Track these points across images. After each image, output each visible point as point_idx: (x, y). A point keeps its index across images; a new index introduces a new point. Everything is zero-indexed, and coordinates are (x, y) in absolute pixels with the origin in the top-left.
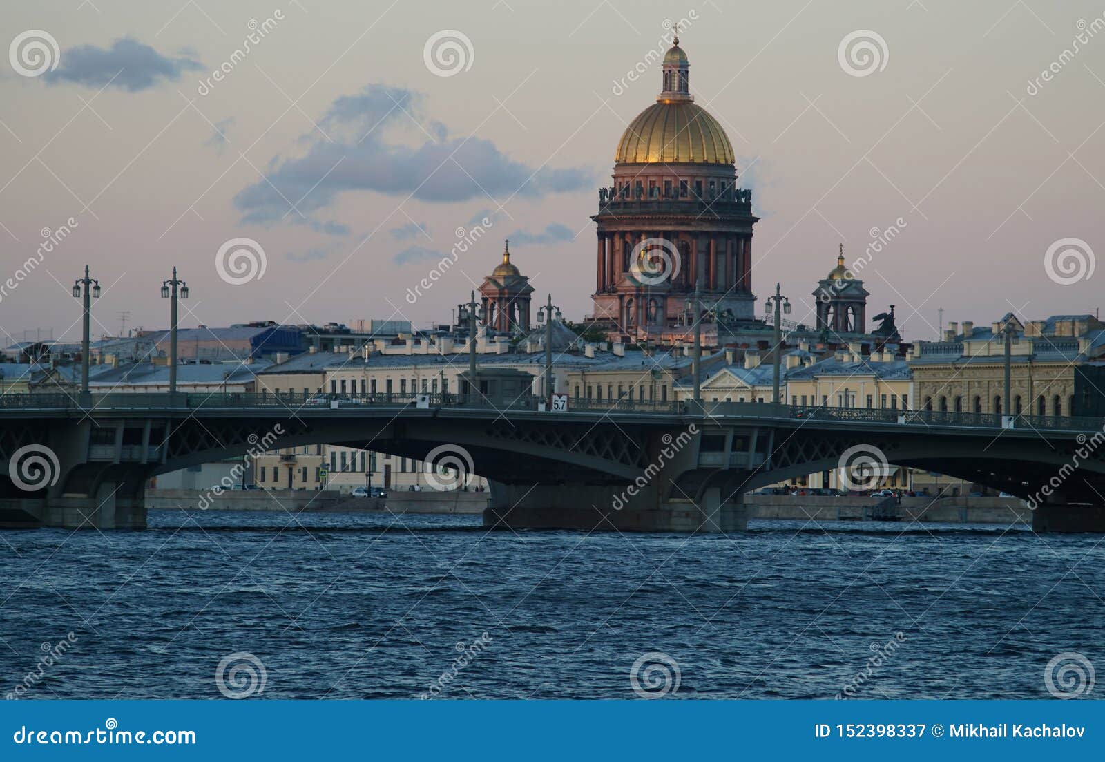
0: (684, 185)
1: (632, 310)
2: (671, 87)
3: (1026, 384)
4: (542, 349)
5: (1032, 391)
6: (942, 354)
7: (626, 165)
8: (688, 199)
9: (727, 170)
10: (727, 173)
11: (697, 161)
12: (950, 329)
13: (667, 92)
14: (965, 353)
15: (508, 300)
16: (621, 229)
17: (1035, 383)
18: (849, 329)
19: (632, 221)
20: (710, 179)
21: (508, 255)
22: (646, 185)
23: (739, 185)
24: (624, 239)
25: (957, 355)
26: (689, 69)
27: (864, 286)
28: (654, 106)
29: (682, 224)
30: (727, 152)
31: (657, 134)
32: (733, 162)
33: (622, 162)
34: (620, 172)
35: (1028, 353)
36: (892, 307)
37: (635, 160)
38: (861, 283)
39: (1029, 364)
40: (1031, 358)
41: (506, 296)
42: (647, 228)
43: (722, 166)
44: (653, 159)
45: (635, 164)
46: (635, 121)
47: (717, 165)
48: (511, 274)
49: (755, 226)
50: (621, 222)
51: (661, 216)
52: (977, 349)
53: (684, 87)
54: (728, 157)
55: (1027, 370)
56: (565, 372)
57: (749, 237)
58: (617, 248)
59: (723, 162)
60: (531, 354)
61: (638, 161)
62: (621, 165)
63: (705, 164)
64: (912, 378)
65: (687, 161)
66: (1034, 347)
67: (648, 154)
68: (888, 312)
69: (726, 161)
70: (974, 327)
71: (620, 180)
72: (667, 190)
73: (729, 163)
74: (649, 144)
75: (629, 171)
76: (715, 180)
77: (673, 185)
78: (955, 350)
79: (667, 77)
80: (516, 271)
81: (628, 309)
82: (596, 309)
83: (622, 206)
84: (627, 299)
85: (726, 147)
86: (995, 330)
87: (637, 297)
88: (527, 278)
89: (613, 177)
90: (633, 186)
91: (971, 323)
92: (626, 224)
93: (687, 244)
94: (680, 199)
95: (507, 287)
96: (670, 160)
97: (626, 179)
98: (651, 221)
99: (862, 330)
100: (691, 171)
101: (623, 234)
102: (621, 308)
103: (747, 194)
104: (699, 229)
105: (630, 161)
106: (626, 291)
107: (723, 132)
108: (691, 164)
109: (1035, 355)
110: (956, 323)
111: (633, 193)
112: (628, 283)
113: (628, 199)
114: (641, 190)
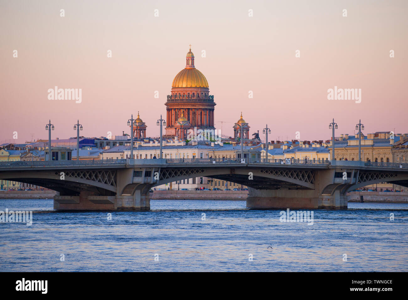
0: (194, 94)
1: (179, 133)
2: (189, 64)
3: (371, 154)
4: (197, 144)
5: (373, 156)
6: (340, 145)
7: (175, 88)
8: (195, 98)
9: (206, 89)
10: (207, 90)
11: (197, 86)
12: (341, 136)
13: (187, 65)
14: (349, 144)
15: (139, 130)
16: (174, 108)
17: (374, 154)
18: (244, 138)
19: (178, 105)
20: (202, 92)
21: (139, 116)
22: (182, 94)
23: (210, 94)
24: (175, 110)
25: (346, 145)
26: (194, 58)
27: (249, 125)
28: (184, 70)
29: (194, 106)
30: (207, 84)
31: (185, 78)
32: (208, 87)
33: (174, 87)
34: (173, 90)
35: (371, 144)
36: (258, 131)
37: (178, 86)
38: (248, 124)
39: (372, 148)
40: (373, 146)
41: (139, 128)
42: (182, 107)
43: (205, 88)
44: (184, 86)
45: (178, 88)
46: (178, 74)
47: (204, 88)
48: (140, 122)
49: (215, 106)
50: (173, 105)
51: (187, 104)
52: (352, 143)
53: (193, 63)
54: (207, 85)
55: (371, 150)
56: (208, 151)
57: (213, 110)
58: (173, 113)
59: (205, 87)
60: (194, 145)
61: (179, 87)
62: (173, 88)
63: (200, 87)
64: (329, 153)
65: (194, 86)
66: (374, 142)
67: (182, 84)
68: (257, 133)
69: (206, 87)
70: (349, 136)
71: (174, 92)
72: (189, 96)
73: (207, 87)
74: (183, 81)
75: (176, 90)
76: (203, 92)
77: (190, 94)
78: (344, 143)
79: (188, 60)
80: (141, 121)
81: (178, 132)
82: (166, 132)
83: (175, 100)
84: (177, 129)
85: (206, 82)
86: (356, 137)
87: (181, 128)
88: (145, 123)
89: (171, 92)
90: (178, 95)
91: (348, 135)
92: (176, 106)
93: (195, 112)
94: (193, 98)
95: (139, 126)
96: (189, 86)
97: (176, 92)
98: (184, 105)
99: (248, 138)
100: (196, 90)
101: (175, 109)
102: (176, 132)
103: (213, 97)
104: (198, 107)
105: (177, 87)
106: (177, 127)
107: (205, 78)
108: (196, 87)
109: (374, 145)
110: (343, 135)
111: (178, 97)
112: (178, 124)
113: (176, 99)
114: (181, 95)
